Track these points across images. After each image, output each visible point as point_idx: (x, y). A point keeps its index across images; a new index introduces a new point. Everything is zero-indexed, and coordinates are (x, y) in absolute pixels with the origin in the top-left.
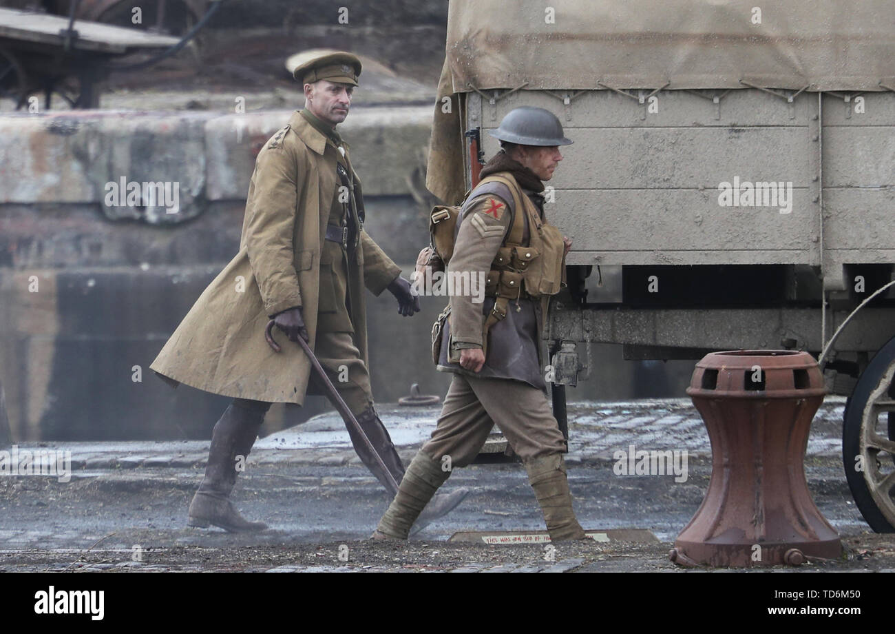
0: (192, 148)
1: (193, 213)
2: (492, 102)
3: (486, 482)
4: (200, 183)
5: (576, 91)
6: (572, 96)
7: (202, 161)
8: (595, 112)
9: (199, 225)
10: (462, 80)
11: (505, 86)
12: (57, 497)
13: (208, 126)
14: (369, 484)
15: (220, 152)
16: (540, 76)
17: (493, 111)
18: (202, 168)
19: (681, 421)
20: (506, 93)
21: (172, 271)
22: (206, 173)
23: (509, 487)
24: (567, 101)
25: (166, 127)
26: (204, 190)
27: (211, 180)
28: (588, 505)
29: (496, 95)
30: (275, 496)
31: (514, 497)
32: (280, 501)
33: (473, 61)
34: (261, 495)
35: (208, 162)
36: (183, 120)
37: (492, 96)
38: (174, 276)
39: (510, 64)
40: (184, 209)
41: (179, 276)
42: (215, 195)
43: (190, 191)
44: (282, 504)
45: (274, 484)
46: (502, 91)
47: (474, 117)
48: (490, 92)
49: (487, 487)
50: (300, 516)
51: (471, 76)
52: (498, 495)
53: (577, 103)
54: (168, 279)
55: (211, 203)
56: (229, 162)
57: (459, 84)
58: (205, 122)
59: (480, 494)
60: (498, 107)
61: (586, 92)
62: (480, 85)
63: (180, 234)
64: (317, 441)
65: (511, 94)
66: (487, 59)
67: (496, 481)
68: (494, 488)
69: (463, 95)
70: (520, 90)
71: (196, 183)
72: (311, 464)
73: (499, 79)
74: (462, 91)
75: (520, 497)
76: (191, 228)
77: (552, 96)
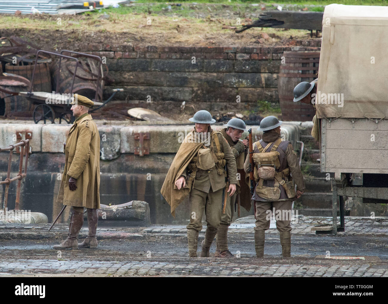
0: (116, 137)
1: (116, 157)
2: (330, 121)
3: (307, 240)
4: (118, 148)
5: (356, 118)
6: (355, 120)
7: (119, 141)
8: (362, 125)
9: (118, 161)
10: (321, 114)
11: (334, 117)
12: (173, 242)
13: (121, 130)
14: (271, 240)
15: (125, 138)
16: (345, 114)
17: (330, 124)
18: (119, 143)
19: (354, 223)
20: (334, 119)
21: (109, 175)
22: (120, 144)
23: (315, 242)
24: (353, 122)
25: (108, 130)
26: (120, 150)
27: (122, 147)
28: (341, 249)
29: (331, 120)
30: (242, 243)
31: (316, 245)
32: (243, 245)
33: (324, 109)
34: (237, 243)
35: (121, 141)
36: (113, 128)
37: (330, 119)
38: (110, 176)
39: (336, 110)
40: (113, 156)
41: (112, 176)
42: (123, 151)
43: (115, 150)
44: (244, 245)
45: (241, 239)
46: (333, 118)
47: (324, 126)
48: (329, 118)
49: (308, 242)
50: (251, 249)
51: (324, 114)
52: (311, 244)
53: (356, 122)
54: (109, 177)
55: (121, 154)
56: (128, 141)
57: (320, 116)
58: (120, 129)
59: (306, 244)
60: (331, 123)
61: (359, 119)
62: (326, 116)
63: (112, 163)
64: (247, 226)
65: (335, 119)
66: (329, 108)
67: (310, 240)
68: (310, 242)
69: (320, 120)
70: (339, 118)
71: (117, 147)
72: (250, 233)
73: (332, 114)
74: (321, 118)
75: (318, 245)
76: (115, 161)
77: (349, 120)
